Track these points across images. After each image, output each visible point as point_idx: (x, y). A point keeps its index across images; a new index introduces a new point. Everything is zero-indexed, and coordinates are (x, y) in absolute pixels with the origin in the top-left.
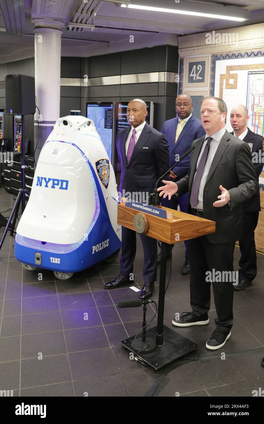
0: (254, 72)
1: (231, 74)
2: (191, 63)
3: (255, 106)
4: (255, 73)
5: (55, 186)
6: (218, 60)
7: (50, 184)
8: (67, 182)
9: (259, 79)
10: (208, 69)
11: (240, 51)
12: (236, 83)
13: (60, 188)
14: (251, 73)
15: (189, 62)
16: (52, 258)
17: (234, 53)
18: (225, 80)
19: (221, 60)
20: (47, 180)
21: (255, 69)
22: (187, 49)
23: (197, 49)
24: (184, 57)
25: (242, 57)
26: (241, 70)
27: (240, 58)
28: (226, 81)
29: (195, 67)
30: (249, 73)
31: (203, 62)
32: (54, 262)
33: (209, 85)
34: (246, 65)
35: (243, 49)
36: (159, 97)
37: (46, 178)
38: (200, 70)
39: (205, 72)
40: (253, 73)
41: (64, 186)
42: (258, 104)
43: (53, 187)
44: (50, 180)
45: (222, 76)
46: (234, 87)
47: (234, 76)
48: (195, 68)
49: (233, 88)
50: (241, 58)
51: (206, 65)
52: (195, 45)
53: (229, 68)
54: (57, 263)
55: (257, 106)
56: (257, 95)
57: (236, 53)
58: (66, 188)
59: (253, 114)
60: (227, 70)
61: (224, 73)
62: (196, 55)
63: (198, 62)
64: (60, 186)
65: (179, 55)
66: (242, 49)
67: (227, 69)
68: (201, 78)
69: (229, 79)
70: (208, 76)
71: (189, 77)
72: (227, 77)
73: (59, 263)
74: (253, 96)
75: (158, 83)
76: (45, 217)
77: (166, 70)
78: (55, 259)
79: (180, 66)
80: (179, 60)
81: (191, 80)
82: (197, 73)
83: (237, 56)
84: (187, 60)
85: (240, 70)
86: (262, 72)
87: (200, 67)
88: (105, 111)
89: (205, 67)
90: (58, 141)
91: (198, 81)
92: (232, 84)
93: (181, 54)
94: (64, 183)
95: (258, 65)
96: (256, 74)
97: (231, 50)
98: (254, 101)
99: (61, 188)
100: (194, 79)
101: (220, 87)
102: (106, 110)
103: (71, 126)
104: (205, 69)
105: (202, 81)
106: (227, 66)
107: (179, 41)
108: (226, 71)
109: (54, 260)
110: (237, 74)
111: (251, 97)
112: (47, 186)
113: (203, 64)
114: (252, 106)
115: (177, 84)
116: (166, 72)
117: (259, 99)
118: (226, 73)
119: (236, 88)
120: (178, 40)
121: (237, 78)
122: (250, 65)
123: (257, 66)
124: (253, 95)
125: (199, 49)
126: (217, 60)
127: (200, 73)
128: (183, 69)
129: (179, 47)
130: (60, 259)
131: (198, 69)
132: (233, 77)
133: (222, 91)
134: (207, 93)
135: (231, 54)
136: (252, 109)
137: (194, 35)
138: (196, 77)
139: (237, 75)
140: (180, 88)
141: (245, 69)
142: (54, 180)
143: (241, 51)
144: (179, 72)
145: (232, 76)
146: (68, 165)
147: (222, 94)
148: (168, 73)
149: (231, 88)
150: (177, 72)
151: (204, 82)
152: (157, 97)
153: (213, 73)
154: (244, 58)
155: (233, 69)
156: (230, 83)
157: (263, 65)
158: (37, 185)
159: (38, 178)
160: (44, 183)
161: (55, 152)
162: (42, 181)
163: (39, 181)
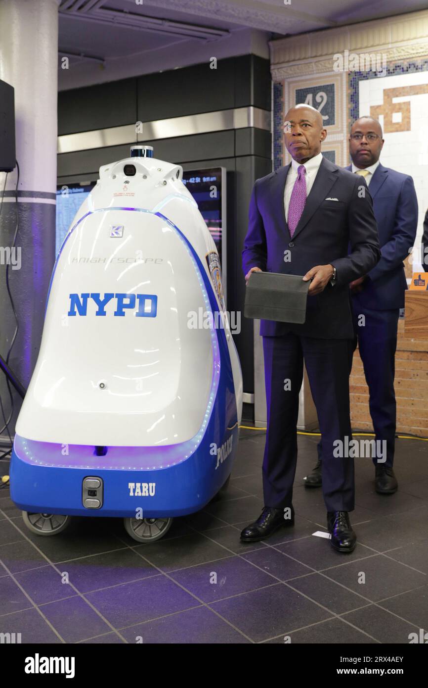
1: (395, 104)
2: (300, 90)
5: (124, 310)
6: (363, 80)
7: (111, 306)
8: (154, 298)
10: (342, 99)
11: (411, 60)
12: (407, 120)
13: (138, 315)
15: (295, 89)
16: (133, 484)
17: (399, 63)
19: (372, 78)
20: (102, 298)
22: (291, 64)
23: (316, 62)
24: (284, 80)
25: (417, 69)
26: (417, 94)
27: (413, 72)
28: (385, 118)
29: (310, 97)
31: (328, 85)
32: (138, 493)
34: (427, 85)
35: (420, 55)
36: (237, 159)
37: (98, 295)
38: (322, 101)
39: (335, 105)
43: (119, 313)
44: (109, 297)
45: (375, 109)
46: (405, 126)
47: (403, 106)
48: (311, 99)
49: (402, 130)
50: (416, 72)
51: (335, 90)
52: (309, 54)
53: (390, 94)
54: (147, 495)
57: (403, 63)
58: (153, 314)
60: (386, 97)
61: (380, 102)
62: (314, 74)
63: (317, 87)
64: (136, 309)
65: (273, 75)
66: (417, 55)
67: (385, 95)
68: (326, 118)
69: (392, 113)
70: (342, 112)
72: (387, 111)
73: (152, 494)
75: (233, 131)
76: (102, 386)
77: (252, 104)
78: (141, 487)
79: (275, 98)
80: (272, 87)
83: (405, 69)
84: (291, 85)
85: (415, 94)
87: (322, 97)
89: (334, 95)
92: (398, 124)
93: (277, 74)
94: (148, 303)
97: (394, 59)
99: (142, 314)
103: (145, 177)
104: (334, 100)
105: (331, 122)
106: (384, 90)
107: (272, 49)
108: (384, 99)
109: (138, 490)
110: (409, 102)
112: (101, 313)
113: (329, 90)
115: (271, 134)
116: (252, 108)
118: (385, 102)
119: (408, 129)
120: (269, 47)
121: (408, 110)
125: (319, 61)
126: (361, 80)
127: (323, 107)
128: (283, 103)
129: (272, 61)
130: (154, 484)
131: (319, 99)
132: (399, 110)
134: (342, 146)
135: (391, 65)
137: (307, 36)
139: (408, 103)
140: (278, 142)
141: (426, 91)
142: (121, 297)
143: (415, 59)
144: (274, 110)
145: (397, 107)
146: (153, 260)
148: (257, 109)
149: (397, 131)
150: (270, 110)
151: (334, 124)
152: (234, 159)
153: (354, 105)
154: (422, 71)
155: (400, 93)
156: (394, 121)
158: (72, 313)
159: (74, 298)
160: (92, 306)
161: (116, 233)
162: (85, 302)
163: (78, 305)
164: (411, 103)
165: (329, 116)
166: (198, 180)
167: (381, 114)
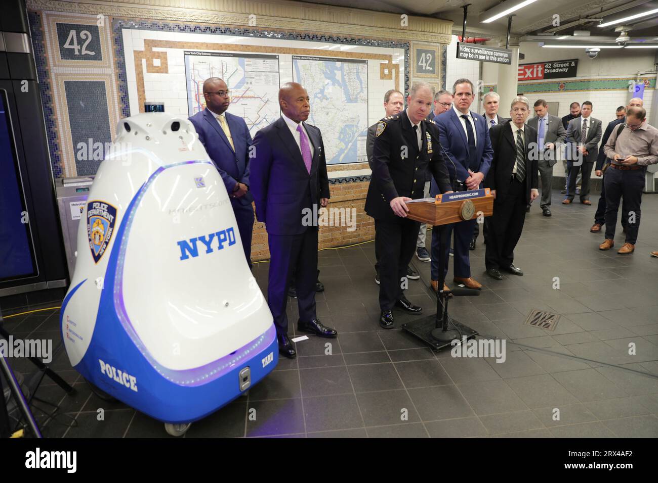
1: (154, 52)
2: (61, 24)
4: (195, 53)
6: (125, 28)
9: (202, 62)
12: (165, 65)
14: (189, 53)
15: (55, 22)
17: (155, 21)
18: (144, 61)
19: (132, 28)
21: (193, 48)
24: (40, 11)
25: (170, 29)
26: (171, 47)
27: (167, 31)
28: (147, 61)
29: (72, 32)
30: (186, 53)
31: (91, 26)
33: (112, 65)
34: (179, 42)
35: (172, 19)
38: (87, 38)
39: (101, 43)
40: (192, 53)
45: (138, 54)
46: (164, 69)
47: (161, 54)
48: (75, 34)
49: (162, 73)
51: (100, 32)
53: (149, 43)
57: (159, 22)
59: (199, 106)
60: (147, 46)
61: (143, 49)
62: (76, 13)
63: (79, 25)
67: (145, 44)
69: (152, 58)
70: (109, 51)
71: (61, 49)
74: (197, 84)
79: (31, 26)
80: (27, 15)
81: (68, 54)
82: (80, 44)
83: (161, 27)
84: (50, 18)
85: (170, 48)
86: (205, 54)
87: (85, 34)
89: (98, 35)
91: (87, 57)
92: (158, 67)
95: (198, 43)
96: (196, 55)
97: (151, 18)
98: (198, 90)
100: (76, 53)
101: (136, 69)
104: (99, 39)
105: (98, 57)
106: (144, 40)
108: (145, 47)
111: (193, 85)
113: (93, 30)
114: (197, 97)
115: (34, 60)
118: (146, 49)
119: (167, 72)
121: (166, 59)
122: (185, 43)
123: (197, 45)
124: (195, 82)
126: (123, 28)
127: (89, 44)
128: (42, 32)
131: (83, 37)
132: (158, 57)
133: (140, 75)
134: (111, 78)
135: (149, 22)
136: (196, 99)
138: (80, 51)
139: (165, 53)
140: (41, 67)
141: (178, 47)
143: (168, 22)
145: (157, 54)
147: (143, 80)
149: (158, 72)
150: (30, 37)
151: (101, 60)
153: (119, 47)
155: (158, 45)
156: (154, 65)
157: (206, 45)
164: (167, 54)
165: (95, 52)
167: (144, 58)
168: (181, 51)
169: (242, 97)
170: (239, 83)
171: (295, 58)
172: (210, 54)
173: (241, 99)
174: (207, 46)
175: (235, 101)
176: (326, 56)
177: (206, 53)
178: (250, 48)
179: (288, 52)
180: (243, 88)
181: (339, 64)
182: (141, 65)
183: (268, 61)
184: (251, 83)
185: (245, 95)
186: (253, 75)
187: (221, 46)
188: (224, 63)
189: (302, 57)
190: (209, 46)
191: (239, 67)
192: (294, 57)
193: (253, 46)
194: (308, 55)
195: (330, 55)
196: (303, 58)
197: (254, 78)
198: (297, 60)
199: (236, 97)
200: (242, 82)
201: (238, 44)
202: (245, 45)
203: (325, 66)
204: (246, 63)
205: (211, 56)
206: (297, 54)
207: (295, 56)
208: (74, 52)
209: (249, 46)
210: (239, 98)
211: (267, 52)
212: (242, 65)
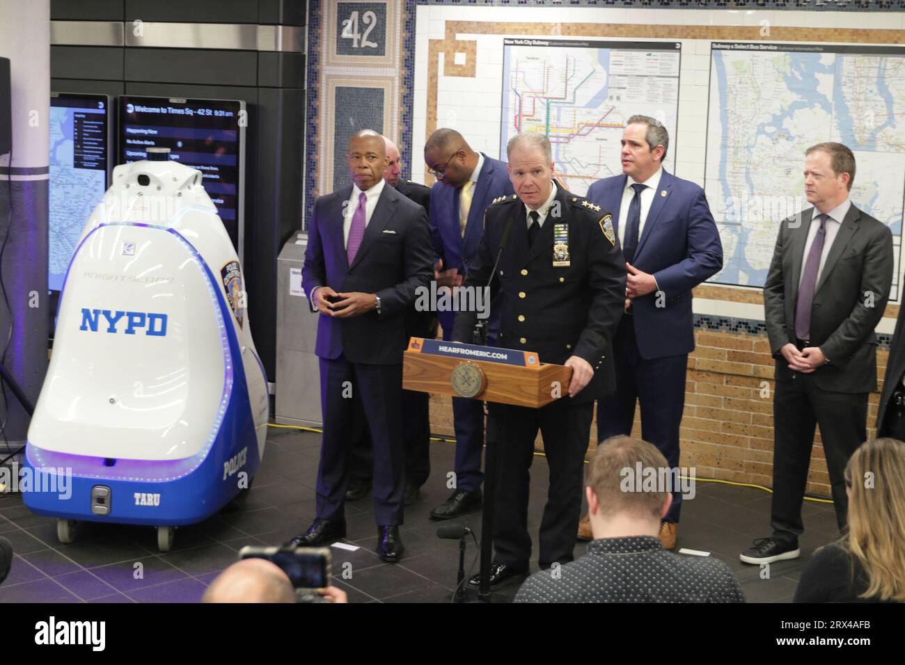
0: (519, 40)
1: (458, 41)
2: (344, 4)
3: (524, 119)
4: (521, 42)
5: (134, 328)
6: (422, 4)
7: (123, 324)
8: (164, 318)
9: (533, 58)
10: (395, 24)
12: (472, 63)
13: (148, 333)
14: (512, 42)
16: (139, 494)
18: (441, 56)
19: (432, 4)
20: (113, 315)
21: (520, 34)
25: (486, 1)
26: (485, 33)
27: (481, 5)
28: (446, 56)
29: (355, 15)
30: (507, 42)
31: (378, 4)
32: (144, 503)
33: (398, 63)
34: (498, 24)
36: (260, 89)
37: (109, 312)
38: (370, 23)
39: (387, 30)
40: (516, 42)
41: (158, 328)
42: (531, 114)
44: (120, 314)
45: (434, 45)
46: (468, 71)
47: (467, 45)
48: (357, 18)
49: (466, 76)
50: (485, 5)
51: (387, 12)
53: (454, 27)
54: (152, 504)
55: (528, 120)
56: (528, 94)
58: (163, 333)
60: (448, 31)
61: (442, 36)
63: (364, 4)
64: (147, 328)
67: (447, 28)
68: (375, 45)
69: (454, 51)
70: (394, 41)
71: (338, 38)
73: (157, 504)
74: (519, 95)
75: (256, 53)
76: (112, 401)
77: (281, 22)
78: (147, 497)
79: (311, 10)
81: (345, 47)
82: (361, 31)
85: (482, 33)
86: (539, 43)
87: (370, 17)
88: (76, 118)
89: (385, 17)
90: (128, 224)
91: (367, 51)
92: (461, 66)
94: (158, 322)
95: (529, 24)
96: (524, 45)
98: (520, 107)
99: (151, 332)
100: (355, 45)
101: (429, 70)
102: (77, 116)
103: (159, 187)
104: (385, 24)
105: (380, 51)
106: (446, 21)
108: (446, 33)
109: (144, 500)
110: (476, 41)
111: (512, 99)
112: (112, 330)
113: (380, 10)
114: (516, 120)
115: (305, 55)
116: (280, 27)
117: (534, 104)
118: (446, 37)
119: (473, 76)
121: (474, 52)
122: (509, 24)
123: (527, 28)
124: (517, 93)
126: (419, 4)
127: (372, 31)
128: (321, 17)
130: (159, 495)
131: (366, 20)
132: (463, 49)
133: (434, 81)
134: (393, 84)
136: (515, 125)
138: (359, 42)
139: (474, 43)
140: (313, 67)
141: (495, 31)
142: (131, 315)
144: (309, 24)
145: (461, 45)
146: (164, 279)
147: (437, 87)
148: (287, 28)
149: (460, 75)
150: (304, 25)
151: (384, 55)
152: (256, 89)
153: (409, 35)
154: (492, 5)
155: (465, 29)
156: (456, 63)
157: (541, 27)
158: (83, 328)
159: (86, 313)
160: (103, 323)
161: (128, 250)
162: (96, 318)
163: (89, 320)
164: (478, 43)
165: (378, 43)
166: (209, 112)
167: (441, 51)
168: (498, 39)
169: (598, 125)
170: (596, 97)
171: (719, 46)
172: (547, 43)
173: (597, 128)
174: (544, 27)
175: (584, 131)
176: (796, 40)
177: (541, 40)
178: (622, 29)
179: (703, 34)
180: (603, 108)
181: (828, 58)
182: (437, 62)
183: (658, 55)
184: (618, 98)
185: (604, 122)
186: (625, 82)
187: (569, 28)
188: (571, 59)
189: (733, 44)
190: (547, 27)
191: (599, 68)
192: (715, 46)
193: (629, 25)
194: (750, 39)
195: (806, 37)
196: (737, 46)
197: (625, 88)
198: (723, 52)
199: (587, 125)
200: (601, 97)
201: (600, 22)
202: (615, 25)
203: (791, 64)
204: (612, 59)
205: (549, 46)
206: (723, 38)
207: (717, 43)
208: (353, 44)
209: (621, 25)
210: (593, 126)
211: (656, 37)
212: (604, 63)
